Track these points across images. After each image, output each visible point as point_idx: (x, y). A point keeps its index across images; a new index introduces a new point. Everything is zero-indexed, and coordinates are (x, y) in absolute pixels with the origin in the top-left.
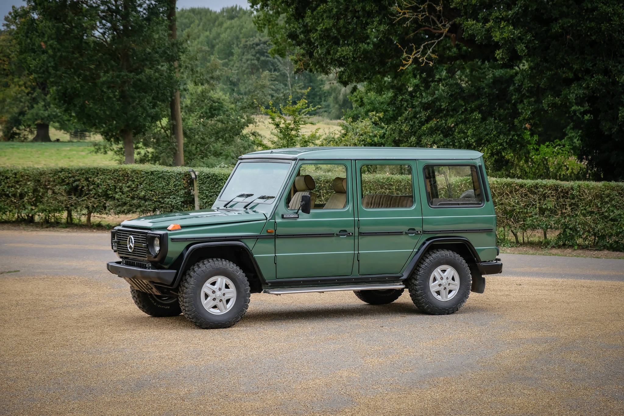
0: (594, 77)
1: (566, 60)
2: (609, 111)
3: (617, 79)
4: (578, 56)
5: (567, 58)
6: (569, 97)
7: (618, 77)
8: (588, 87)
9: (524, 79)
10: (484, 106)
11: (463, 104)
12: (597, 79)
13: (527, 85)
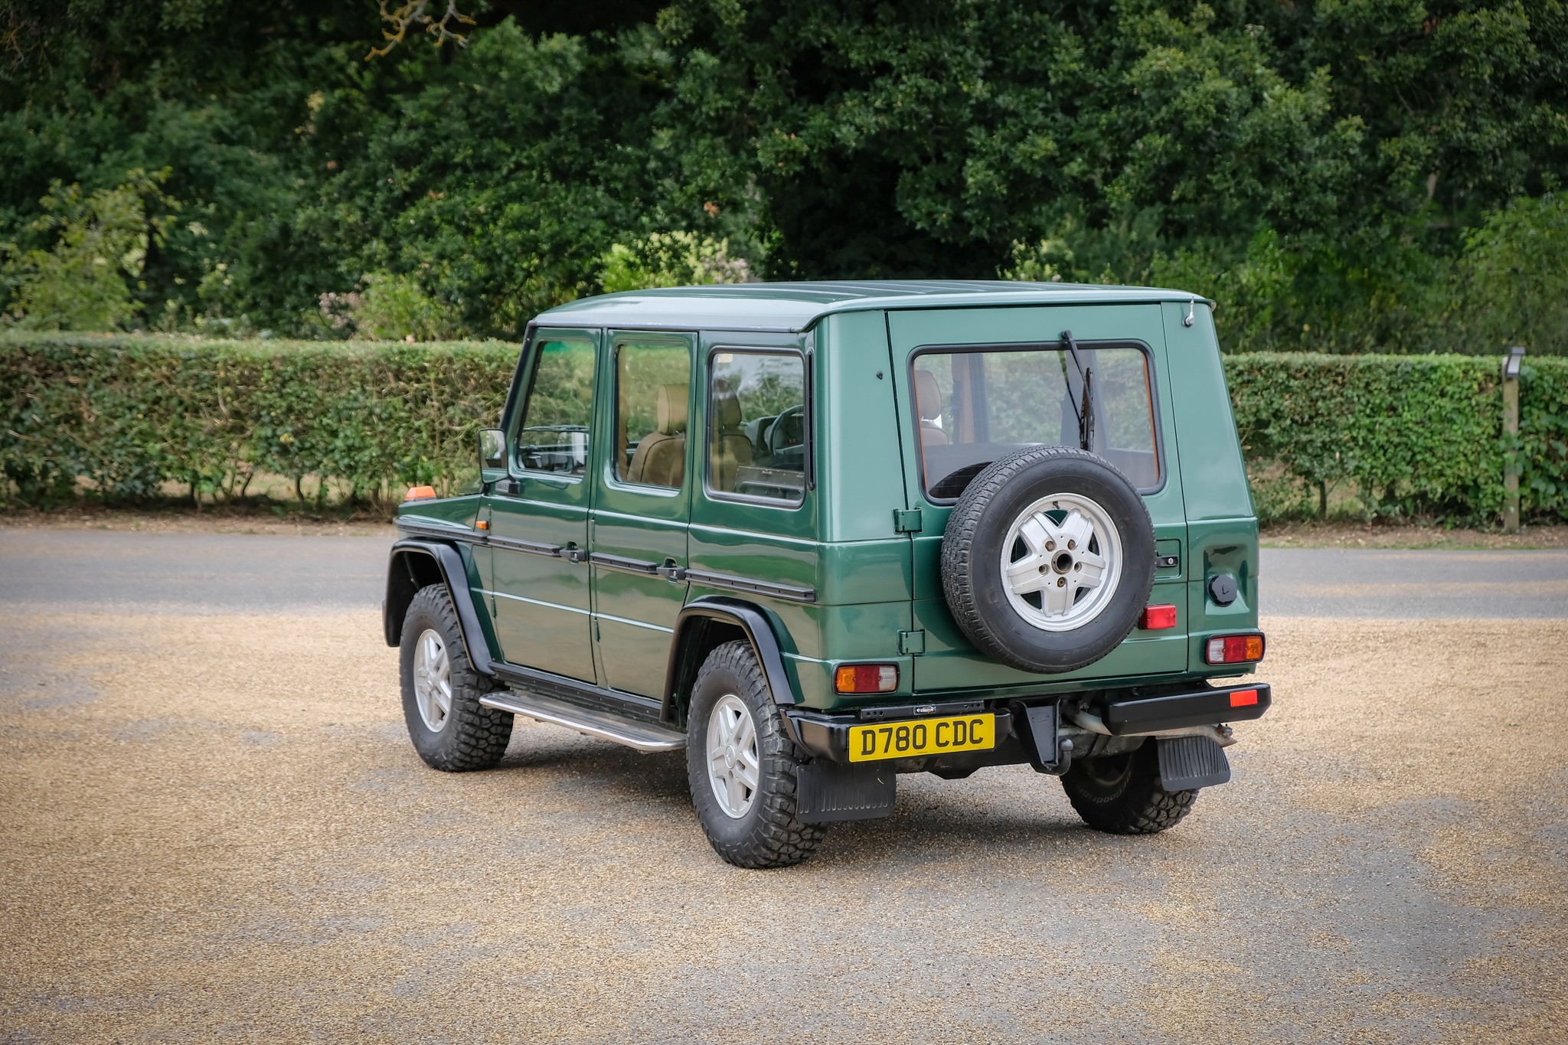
0: (903, 83)
1: (828, 38)
2: (925, 169)
3: (965, 88)
4: (856, 27)
5: (829, 31)
6: (838, 135)
7: (967, 82)
8: (888, 109)
9: (703, 87)
10: (567, 154)
11: (508, 150)
12: (911, 87)
13: (713, 106)
